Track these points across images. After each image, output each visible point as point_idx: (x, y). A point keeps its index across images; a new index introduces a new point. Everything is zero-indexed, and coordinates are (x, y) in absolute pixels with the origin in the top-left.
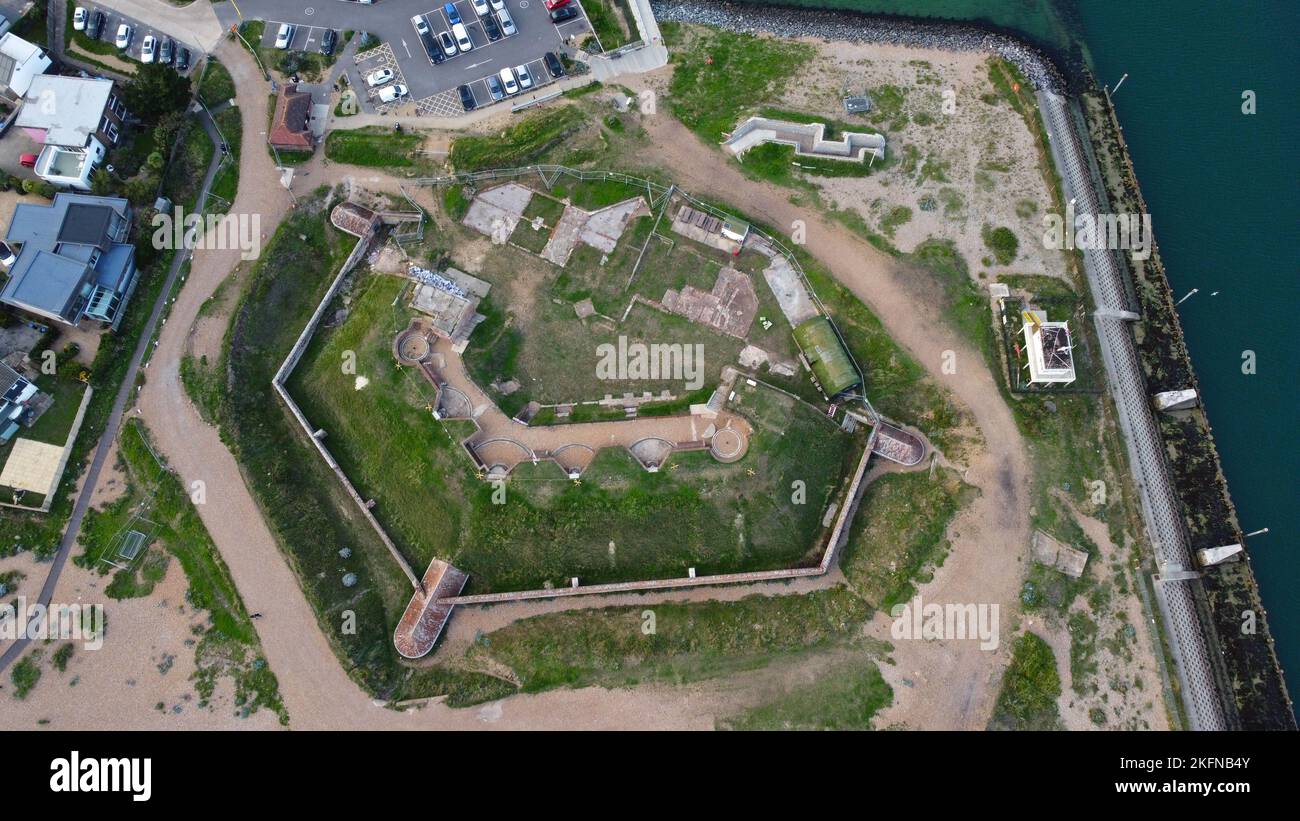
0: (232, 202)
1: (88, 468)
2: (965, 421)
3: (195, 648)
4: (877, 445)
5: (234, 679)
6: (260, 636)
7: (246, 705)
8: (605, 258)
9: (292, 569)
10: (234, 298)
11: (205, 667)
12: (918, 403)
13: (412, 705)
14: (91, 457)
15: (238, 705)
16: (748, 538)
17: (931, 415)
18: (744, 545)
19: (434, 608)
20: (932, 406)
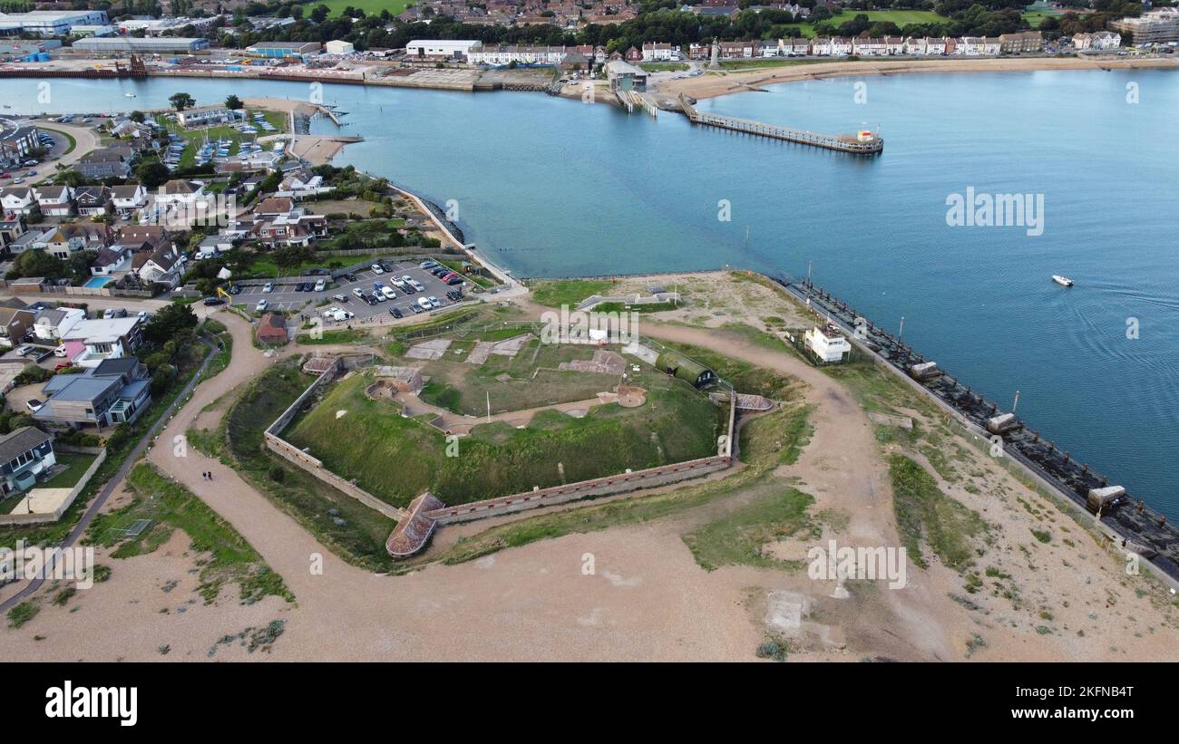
0: (226, 366)
1: (98, 495)
2: (791, 381)
3: (198, 574)
4: (737, 403)
5: (238, 584)
6: (262, 555)
7: (252, 597)
8: (511, 358)
9: (289, 515)
10: (231, 402)
11: (207, 581)
12: (756, 381)
13: (413, 570)
14: (102, 489)
15: (242, 598)
16: (665, 450)
17: (768, 385)
18: (663, 455)
19: (420, 518)
20: (766, 381)
